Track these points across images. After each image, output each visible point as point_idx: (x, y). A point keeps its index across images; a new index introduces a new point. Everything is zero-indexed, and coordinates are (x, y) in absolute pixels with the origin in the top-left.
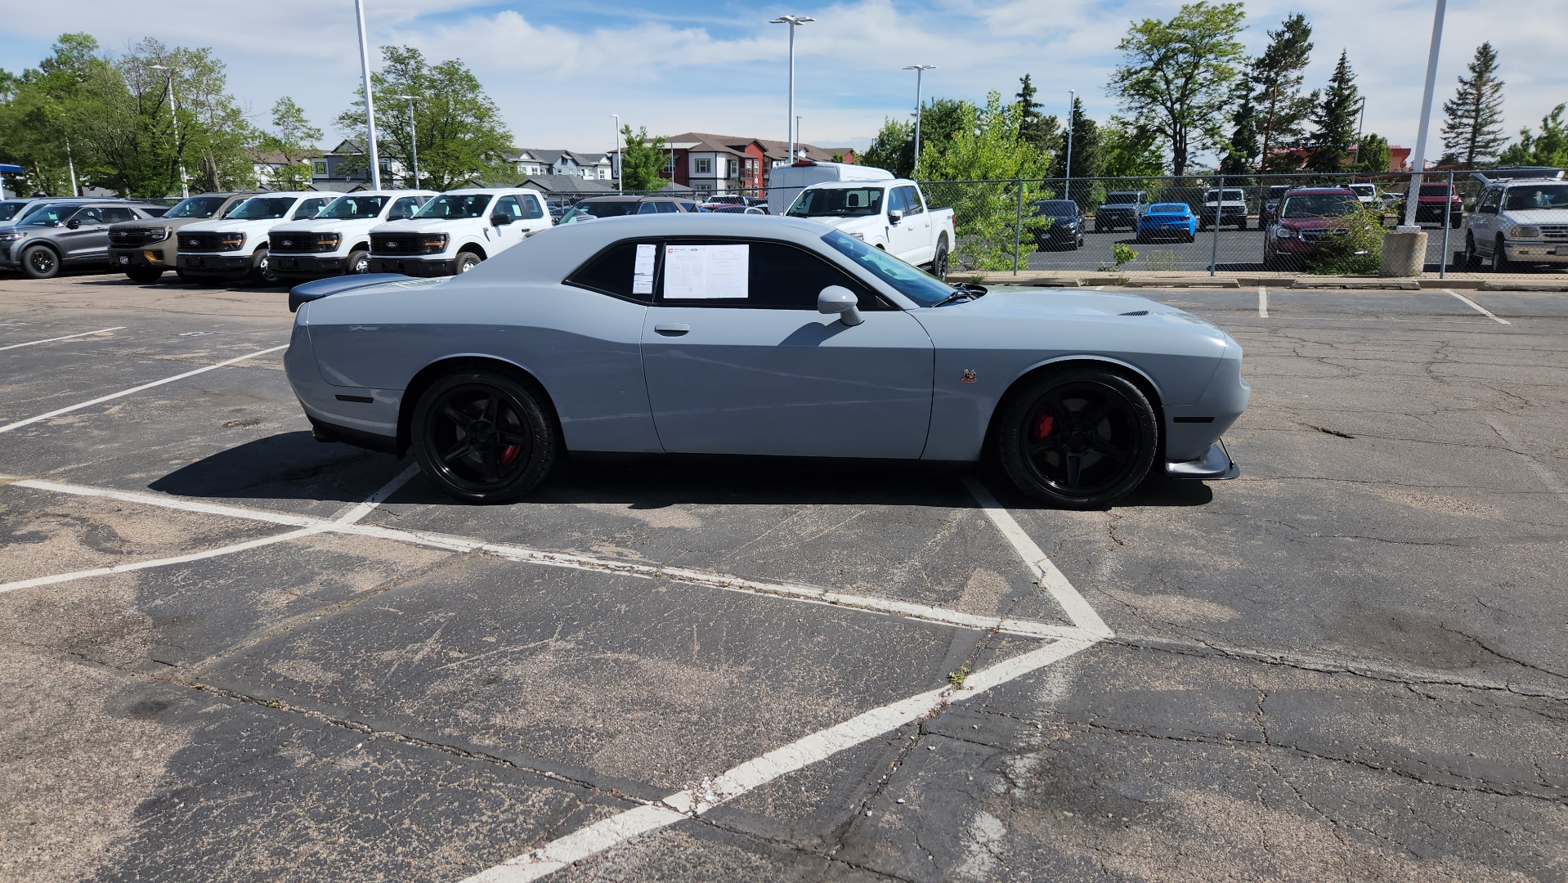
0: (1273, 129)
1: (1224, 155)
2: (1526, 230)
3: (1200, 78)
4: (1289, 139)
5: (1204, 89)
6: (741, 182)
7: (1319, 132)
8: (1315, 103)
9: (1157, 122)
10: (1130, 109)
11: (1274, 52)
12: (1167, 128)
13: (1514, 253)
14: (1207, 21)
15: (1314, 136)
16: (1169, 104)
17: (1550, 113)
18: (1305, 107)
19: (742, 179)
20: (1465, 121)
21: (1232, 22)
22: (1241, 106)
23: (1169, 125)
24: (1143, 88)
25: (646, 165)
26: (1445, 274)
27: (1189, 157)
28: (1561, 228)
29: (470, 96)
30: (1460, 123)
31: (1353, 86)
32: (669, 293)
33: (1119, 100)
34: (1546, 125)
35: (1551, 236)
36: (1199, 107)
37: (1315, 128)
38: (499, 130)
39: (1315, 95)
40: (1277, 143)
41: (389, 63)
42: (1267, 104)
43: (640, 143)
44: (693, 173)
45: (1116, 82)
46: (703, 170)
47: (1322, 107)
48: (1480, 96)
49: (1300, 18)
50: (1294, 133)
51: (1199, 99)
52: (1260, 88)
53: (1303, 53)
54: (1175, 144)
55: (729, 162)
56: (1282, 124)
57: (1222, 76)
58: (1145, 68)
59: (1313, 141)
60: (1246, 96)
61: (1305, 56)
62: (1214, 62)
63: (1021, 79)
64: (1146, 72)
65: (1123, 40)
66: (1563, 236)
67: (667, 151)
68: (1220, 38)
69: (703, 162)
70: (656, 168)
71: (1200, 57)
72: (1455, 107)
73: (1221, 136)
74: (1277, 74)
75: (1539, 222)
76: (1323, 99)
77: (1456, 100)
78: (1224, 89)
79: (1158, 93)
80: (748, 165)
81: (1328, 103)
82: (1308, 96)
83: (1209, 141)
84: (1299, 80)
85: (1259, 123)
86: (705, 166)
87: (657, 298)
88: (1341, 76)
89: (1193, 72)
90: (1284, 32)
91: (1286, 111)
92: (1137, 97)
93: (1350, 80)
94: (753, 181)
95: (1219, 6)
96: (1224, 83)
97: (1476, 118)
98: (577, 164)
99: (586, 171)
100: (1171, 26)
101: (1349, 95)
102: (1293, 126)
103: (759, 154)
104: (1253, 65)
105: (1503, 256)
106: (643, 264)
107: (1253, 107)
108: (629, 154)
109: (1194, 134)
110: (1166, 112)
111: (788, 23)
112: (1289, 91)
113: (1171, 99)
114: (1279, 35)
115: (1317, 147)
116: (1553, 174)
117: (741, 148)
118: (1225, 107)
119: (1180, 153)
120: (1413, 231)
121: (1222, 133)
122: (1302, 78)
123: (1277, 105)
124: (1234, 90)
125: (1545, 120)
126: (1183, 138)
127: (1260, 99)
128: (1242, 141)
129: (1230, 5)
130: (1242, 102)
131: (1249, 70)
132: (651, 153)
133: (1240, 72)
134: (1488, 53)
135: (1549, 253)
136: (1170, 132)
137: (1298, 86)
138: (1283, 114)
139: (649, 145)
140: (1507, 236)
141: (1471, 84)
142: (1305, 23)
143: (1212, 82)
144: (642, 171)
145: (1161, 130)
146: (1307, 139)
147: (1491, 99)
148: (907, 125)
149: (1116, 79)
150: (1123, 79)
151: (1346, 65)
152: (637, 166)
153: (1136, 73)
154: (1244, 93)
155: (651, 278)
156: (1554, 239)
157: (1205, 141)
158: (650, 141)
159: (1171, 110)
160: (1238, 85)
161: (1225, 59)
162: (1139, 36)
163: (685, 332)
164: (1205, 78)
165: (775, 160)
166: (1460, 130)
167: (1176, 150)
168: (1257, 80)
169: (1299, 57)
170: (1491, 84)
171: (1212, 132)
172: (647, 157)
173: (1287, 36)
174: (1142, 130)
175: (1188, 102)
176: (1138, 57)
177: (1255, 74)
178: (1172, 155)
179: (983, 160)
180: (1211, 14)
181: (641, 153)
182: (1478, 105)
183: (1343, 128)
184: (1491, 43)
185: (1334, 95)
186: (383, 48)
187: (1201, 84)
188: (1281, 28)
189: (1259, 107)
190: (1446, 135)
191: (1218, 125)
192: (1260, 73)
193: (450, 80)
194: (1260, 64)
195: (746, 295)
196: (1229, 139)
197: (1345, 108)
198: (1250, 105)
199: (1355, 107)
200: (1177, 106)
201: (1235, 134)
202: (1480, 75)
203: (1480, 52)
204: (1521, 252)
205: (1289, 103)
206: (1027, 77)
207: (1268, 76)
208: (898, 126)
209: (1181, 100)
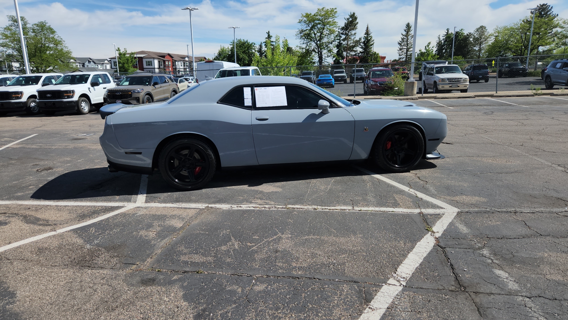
0: (348, 50)
1: (334, 59)
2: (443, 80)
3: (325, 33)
4: (353, 53)
5: (326, 37)
6: (165, 69)
7: (362, 51)
8: (361, 41)
9: (312, 48)
10: (304, 43)
11: (347, 24)
12: (316, 50)
13: (440, 87)
14: (326, 14)
15: (361, 52)
16: (316, 42)
17: (427, 45)
18: (357, 43)
19: (165, 68)
20: (404, 47)
21: (334, 14)
22: (338, 42)
23: (316, 49)
24: (307, 36)
25: (127, 63)
26: (423, 94)
27: (323, 60)
28: (453, 79)
29: (51, 36)
30: (403, 48)
31: (371, 36)
32: (258, 105)
33: (300, 40)
34: (426, 48)
35: (450, 82)
36: (325, 43)
37: (361, 50)
38: (65, 50)
39: (360, 39)
40: (350, 55)
41: (11, 22)
42: (346, 42)
43: (124, 54)
44: (145, 66)
45: (298, 34)
46: (149, 65)
47: (362, 43)
48: (408, 39)
49: (354, 14)
50: (355, 51)
51: (325, 40)
52: (343, 37)
53: (356, 25)
54: (319, 55)
55: (159, 62)
56: (351, 48)
57: (332, 32)
58: (307, 30)
59: (360, 54)
60: (340, 39)
61: (356, 26)
62: (329, 28)
63: (267, 33)
64: (308, 31)
65: (299, 20)
66: (453, 81)
67: (135, 58)
68: (330, 20)
69: (149, 62)
70: (132, 64)
71: (325, 26)
72: (401, 43)
73: (333, 53)
74: (348, 32)
75: (447, 77)
76: (363, 40)
77: (401, 41)
78: (332, 37)
79: (312, 38)
80: (167, 63)
81: (364, 42)
82: (358, 39)
83: (329, 54)
84: (355, 34)
85: (344, 48)
86: (150, 63)
87: (254, 107)
88: (367, 33)
89: (323, 31)
90: (349, 18)
91: (352, 44)
92: (305, 39)
93: (370, 34)
94: (169, 69)
95: (329, 9)
96: (332, 35)
97: (407, 46)
98: (95, 63)
99: (99, 66)
100: (314, 15)
101: (370, 39)
102: (354, 49)
103: (170, 59)
104: (341, 29)
105: (437, 88)
106: (247, 95)
107: (342, 43)
108: (120, 59)
109: (324, 52)
110: (315, 44)
111: (188, 10)
112: (352, 38)
113: (316, 40)
114: (348, 19)
115: (362, 56)
116: (445, 63)
117: (164, 57)
118: (333, 43)
119: (321, 58)
120: (413, 81)
121: (333, 52)
122: (356, 33)
123: (349, 42)
124: (336, 37)
125: (426, 47)
126: (321, 53)
127: (344, 40)
128: (339, 54)
129: (333, 9)
130: (339, 41)
131: (340, 30)
132: (129, 59)
133: (337, 31)
134: (409, 26)
135: (450, 87)
136: (317, 51)
137: (355, 36)
138: (351, 45)
139: (128, 55)
140: (437, 82)
141: (405, 36)
142: (355, 15)
143: (329, 34)
144: (126, 65)
145: (314, 50)
146: (358, 53)
147: (411, 40)
148: (228, 48)
149: (298, 33)
150: (301, 33)
151: (369, 29)
152: (124, 64)
153: (305, 31)
154: (339, 38)
155: (251, 100)
156: (451, 82)
157: (328, 54)
158: (128, 54)
159: (317, 44)
160: (336, 35)
161: (332, 27)
162: (305, 18)
163: (267, 119)
164: (326, 33)
165: (177, 61)
166: (403, 50)
167: (319, 57)
168: (342, 34)
169: (354, 26)
170: (410, 35)
171: (330, 51)
172: (128, 60)
173: (350, 19)
174: (307, 51)
175: (322, 41)
176: (305, 26)
177: (342, 32)
178: (318, 59)
179: (276, 60)
180: (327, 11)
181: (125, 59)
182: (407, 42)
183: (369, 50)
184: (410, 23)
185: (366, 39)
186: (8, 16)
187: (325, 35)
188: (348, 17)
189: (344, 43)
190: (399, 52)
191: (331, 49)
192: (343, 32)
193: (42, 29)
194: (343, 29)
195: (286, 105)
196: (336, 54)
197: (369, 44)
198: (341, 42)
199: (372, 43)
200: (318, 42)
201: (337, 52)
202: (407, 33)
203: (407, 26)
204: (442, 87)
205: (353, 42)
206: (269, 32)
207: (346, 33)
208: (225, 49)
209: (320, 40)
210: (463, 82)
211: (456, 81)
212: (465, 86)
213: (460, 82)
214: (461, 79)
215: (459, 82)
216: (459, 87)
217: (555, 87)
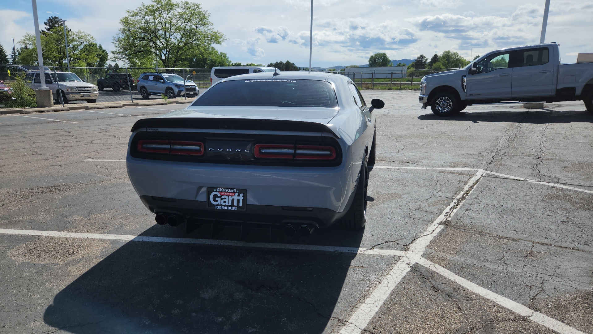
2: (72, 89)
13: (69, 97)
35: (80, 91)
66: (83, 90)
75: (75, 86)
105: (65, 98)
120: (47, 89)
135: (81, 96)
140: (64, 90)
156: (81, 92)
204: (73, 97)
210: (93, 91)
211: (86, 90)
212: (95, 96)
213: (90, 91)
214: (90, 88)
215: (88, 91)
216: (90, 96)
217: (151, 97)
